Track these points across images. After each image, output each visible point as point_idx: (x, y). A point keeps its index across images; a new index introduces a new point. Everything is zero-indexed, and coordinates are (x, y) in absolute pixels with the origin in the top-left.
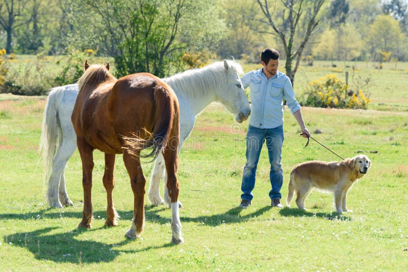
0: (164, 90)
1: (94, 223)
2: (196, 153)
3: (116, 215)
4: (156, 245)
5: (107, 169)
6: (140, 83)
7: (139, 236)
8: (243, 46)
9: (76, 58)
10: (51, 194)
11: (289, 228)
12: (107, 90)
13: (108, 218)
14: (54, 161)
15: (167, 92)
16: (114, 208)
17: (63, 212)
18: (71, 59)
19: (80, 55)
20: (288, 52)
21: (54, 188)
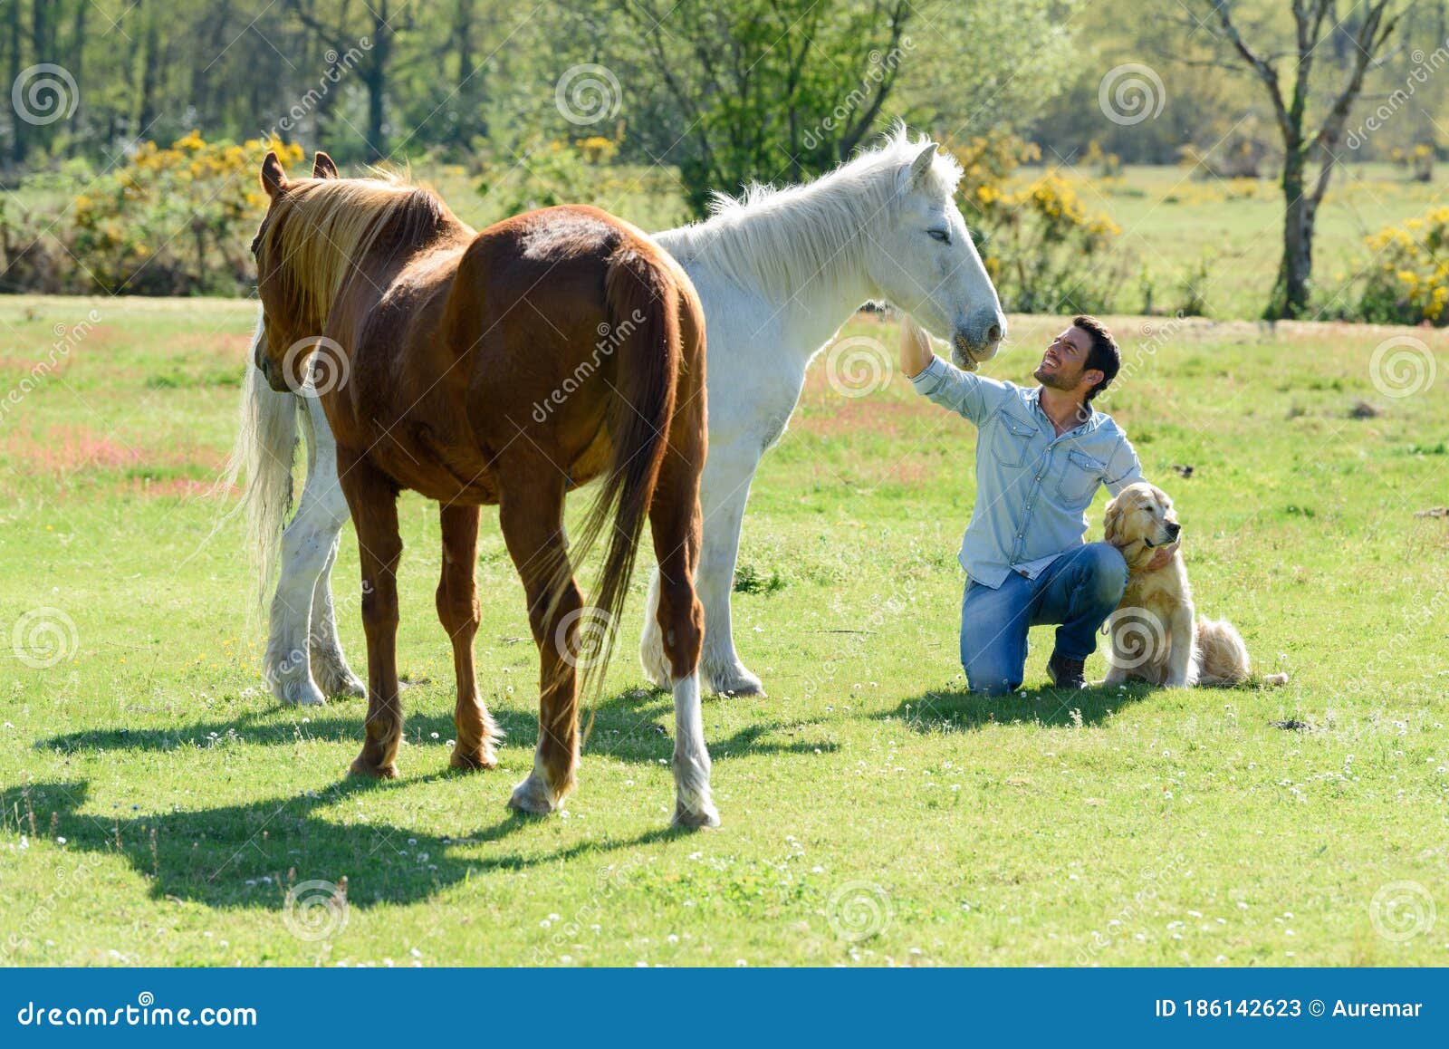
0: (642, 267)
1: (406, 757)
2: (898, 496)
3: (491, 729)
4: (614, 835)
5: (449, 560)
6: (558, 243)
7: (561, 802)
8: (1193, 119)
9: (548, 168)
10: (281, 652)
11: (1130, 761)
12: (441, 274)
13: (461, 738)
14: (288, 537)
15: (654, 277)
16: (480, 702)
17: (306, 720)
18: (528, 174)
19: (560, 160)
20: (1291, 130)
21: (291, 634)
